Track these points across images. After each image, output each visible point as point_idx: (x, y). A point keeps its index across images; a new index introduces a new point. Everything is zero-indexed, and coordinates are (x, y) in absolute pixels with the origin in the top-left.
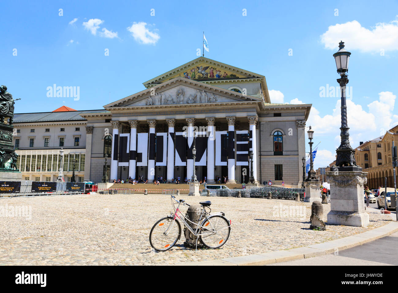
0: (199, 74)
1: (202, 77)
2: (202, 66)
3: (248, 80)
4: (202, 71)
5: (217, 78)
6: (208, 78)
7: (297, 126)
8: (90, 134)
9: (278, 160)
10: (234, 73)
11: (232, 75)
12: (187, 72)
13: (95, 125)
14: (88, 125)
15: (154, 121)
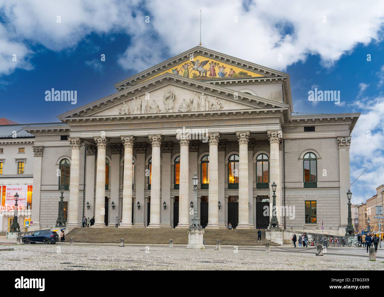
0: (194, 72)
1: (199, 76)
2: (198, 61)
3: (265, 79)
4: (199, 67)
5: (221, 77)
6: (207, 77)
7: (338, 146)
8: (39, 157)
9: (311, 194)
10: (245, 71)
11: (241, 73)
12: (177, 69)
13: (46, 144)
14: (37, 144)
15: (132, 138)
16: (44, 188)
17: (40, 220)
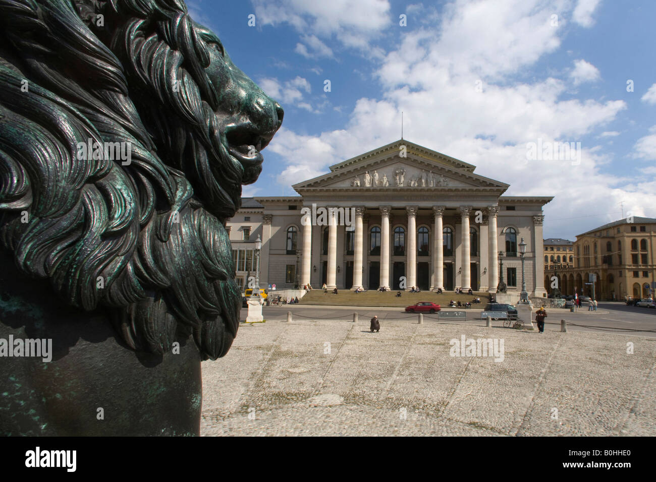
8: (268, 225)
9: (512, 262)
13: (274, 213)
14: (266, 212)
15: (364, 208)
16: (272, 252)
17: (268, 280)
